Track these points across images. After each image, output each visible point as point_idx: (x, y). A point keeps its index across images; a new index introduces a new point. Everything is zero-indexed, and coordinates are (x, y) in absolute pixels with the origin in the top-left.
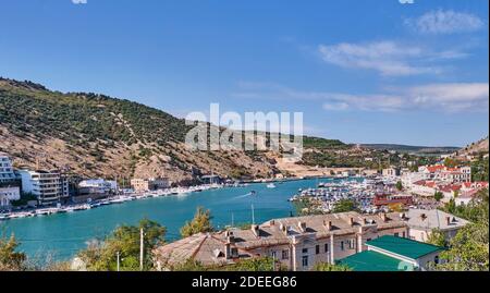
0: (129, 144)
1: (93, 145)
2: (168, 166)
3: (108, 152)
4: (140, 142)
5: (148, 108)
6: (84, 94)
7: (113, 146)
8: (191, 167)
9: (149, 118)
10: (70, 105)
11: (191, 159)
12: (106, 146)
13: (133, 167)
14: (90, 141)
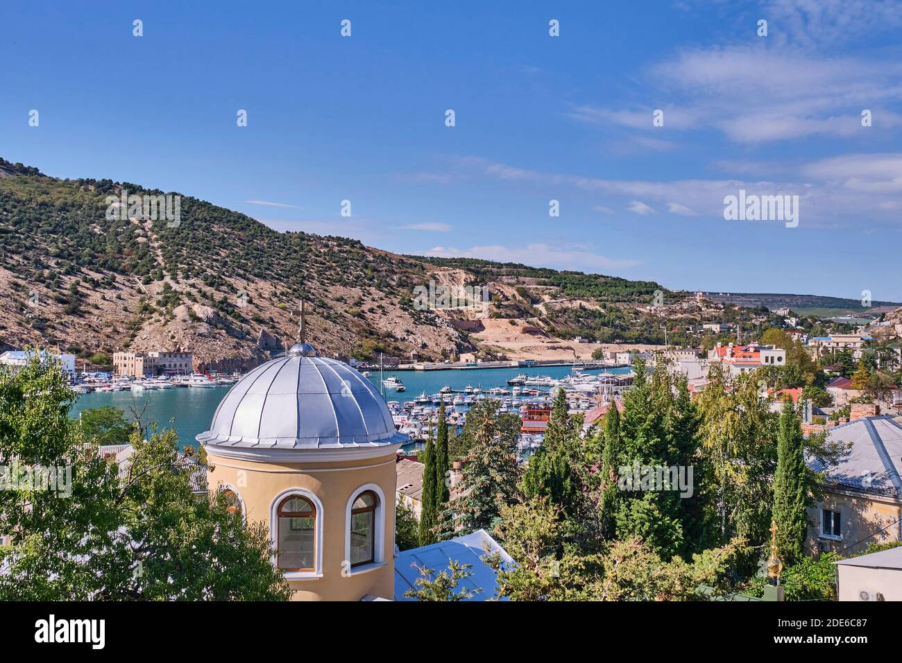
0: (147, 282)
1: (69, 281)
2: (204, 328)
3: (95, 297)
4: (168, 279)
5: (216, 209)
6: (91, 182)
7: (110, 284)
8: (259, 331)
9: (207, 229)
10: (58, 203)
11: (265, 315)
12: (96, 285)
13: (135, 327)
14: (67, 273)
